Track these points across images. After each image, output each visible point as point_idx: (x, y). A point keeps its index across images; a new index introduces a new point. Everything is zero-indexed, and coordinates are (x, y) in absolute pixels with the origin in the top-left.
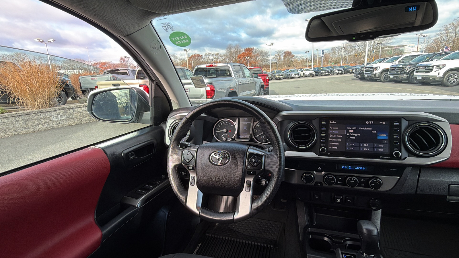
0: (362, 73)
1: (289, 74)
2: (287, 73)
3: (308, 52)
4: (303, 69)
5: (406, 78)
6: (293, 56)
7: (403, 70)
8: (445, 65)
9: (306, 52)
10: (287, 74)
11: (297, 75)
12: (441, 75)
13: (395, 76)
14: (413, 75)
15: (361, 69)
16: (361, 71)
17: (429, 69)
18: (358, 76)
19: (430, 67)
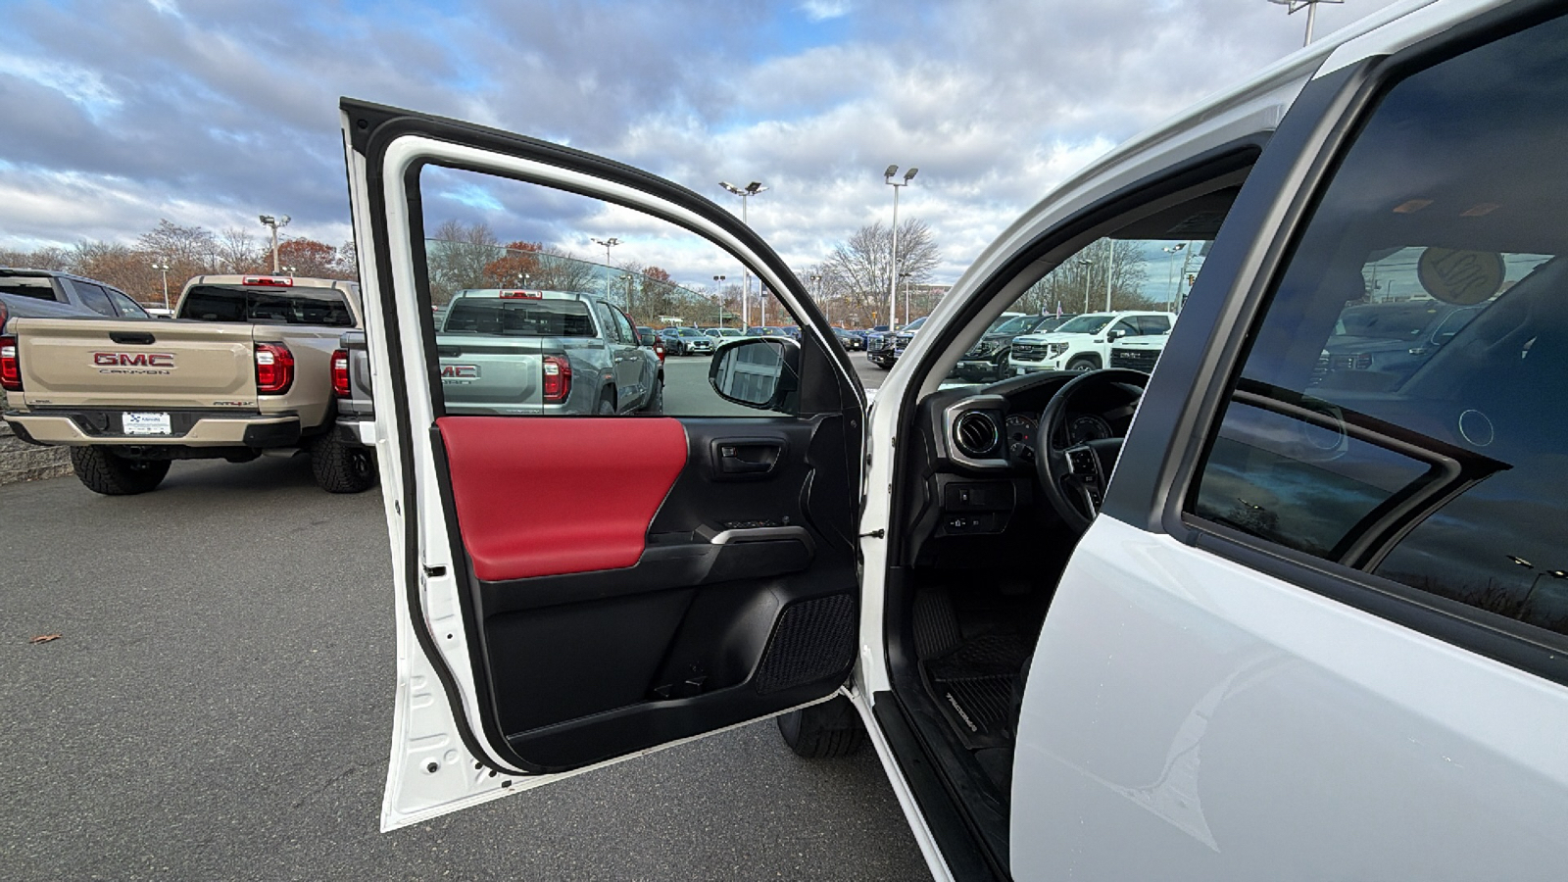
0: (888, 351)
1: (679, 343)
2: (674, 339)
3: (723, 278)
4: (718, 330)
5: (991, 370)
6: (674, 286)
7: (983, 351)
8: (1067, 343)
9: (716, 278)
10: (673, 342)
11: (704, 347)
12: (1062, 368)
13: (968, 362)
14: (1007, 361)
15: (885, 341)
16: (884, 346)
17: (1037, 352)
18: (879, 360)
19: (1039, 346)
